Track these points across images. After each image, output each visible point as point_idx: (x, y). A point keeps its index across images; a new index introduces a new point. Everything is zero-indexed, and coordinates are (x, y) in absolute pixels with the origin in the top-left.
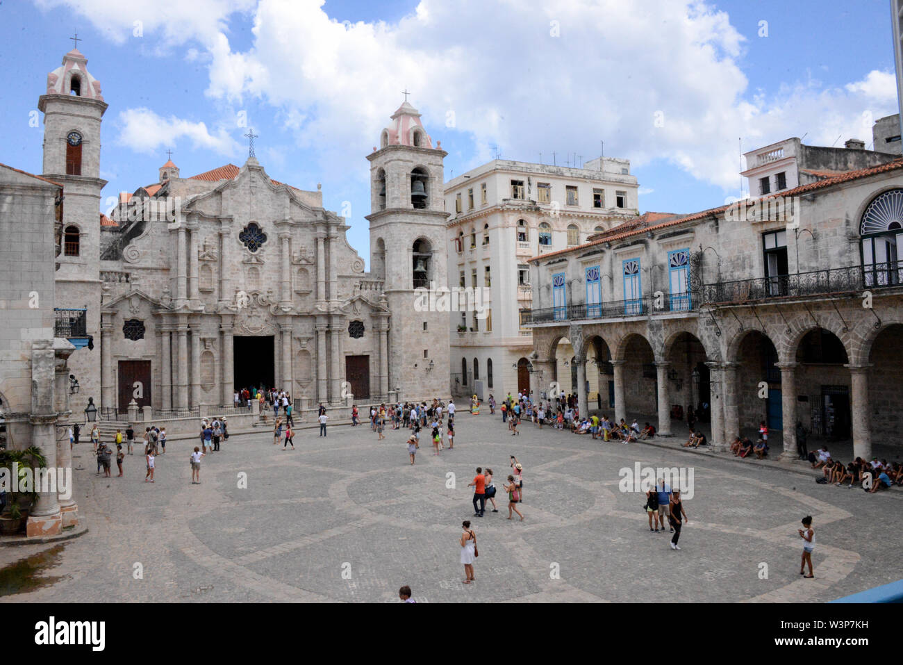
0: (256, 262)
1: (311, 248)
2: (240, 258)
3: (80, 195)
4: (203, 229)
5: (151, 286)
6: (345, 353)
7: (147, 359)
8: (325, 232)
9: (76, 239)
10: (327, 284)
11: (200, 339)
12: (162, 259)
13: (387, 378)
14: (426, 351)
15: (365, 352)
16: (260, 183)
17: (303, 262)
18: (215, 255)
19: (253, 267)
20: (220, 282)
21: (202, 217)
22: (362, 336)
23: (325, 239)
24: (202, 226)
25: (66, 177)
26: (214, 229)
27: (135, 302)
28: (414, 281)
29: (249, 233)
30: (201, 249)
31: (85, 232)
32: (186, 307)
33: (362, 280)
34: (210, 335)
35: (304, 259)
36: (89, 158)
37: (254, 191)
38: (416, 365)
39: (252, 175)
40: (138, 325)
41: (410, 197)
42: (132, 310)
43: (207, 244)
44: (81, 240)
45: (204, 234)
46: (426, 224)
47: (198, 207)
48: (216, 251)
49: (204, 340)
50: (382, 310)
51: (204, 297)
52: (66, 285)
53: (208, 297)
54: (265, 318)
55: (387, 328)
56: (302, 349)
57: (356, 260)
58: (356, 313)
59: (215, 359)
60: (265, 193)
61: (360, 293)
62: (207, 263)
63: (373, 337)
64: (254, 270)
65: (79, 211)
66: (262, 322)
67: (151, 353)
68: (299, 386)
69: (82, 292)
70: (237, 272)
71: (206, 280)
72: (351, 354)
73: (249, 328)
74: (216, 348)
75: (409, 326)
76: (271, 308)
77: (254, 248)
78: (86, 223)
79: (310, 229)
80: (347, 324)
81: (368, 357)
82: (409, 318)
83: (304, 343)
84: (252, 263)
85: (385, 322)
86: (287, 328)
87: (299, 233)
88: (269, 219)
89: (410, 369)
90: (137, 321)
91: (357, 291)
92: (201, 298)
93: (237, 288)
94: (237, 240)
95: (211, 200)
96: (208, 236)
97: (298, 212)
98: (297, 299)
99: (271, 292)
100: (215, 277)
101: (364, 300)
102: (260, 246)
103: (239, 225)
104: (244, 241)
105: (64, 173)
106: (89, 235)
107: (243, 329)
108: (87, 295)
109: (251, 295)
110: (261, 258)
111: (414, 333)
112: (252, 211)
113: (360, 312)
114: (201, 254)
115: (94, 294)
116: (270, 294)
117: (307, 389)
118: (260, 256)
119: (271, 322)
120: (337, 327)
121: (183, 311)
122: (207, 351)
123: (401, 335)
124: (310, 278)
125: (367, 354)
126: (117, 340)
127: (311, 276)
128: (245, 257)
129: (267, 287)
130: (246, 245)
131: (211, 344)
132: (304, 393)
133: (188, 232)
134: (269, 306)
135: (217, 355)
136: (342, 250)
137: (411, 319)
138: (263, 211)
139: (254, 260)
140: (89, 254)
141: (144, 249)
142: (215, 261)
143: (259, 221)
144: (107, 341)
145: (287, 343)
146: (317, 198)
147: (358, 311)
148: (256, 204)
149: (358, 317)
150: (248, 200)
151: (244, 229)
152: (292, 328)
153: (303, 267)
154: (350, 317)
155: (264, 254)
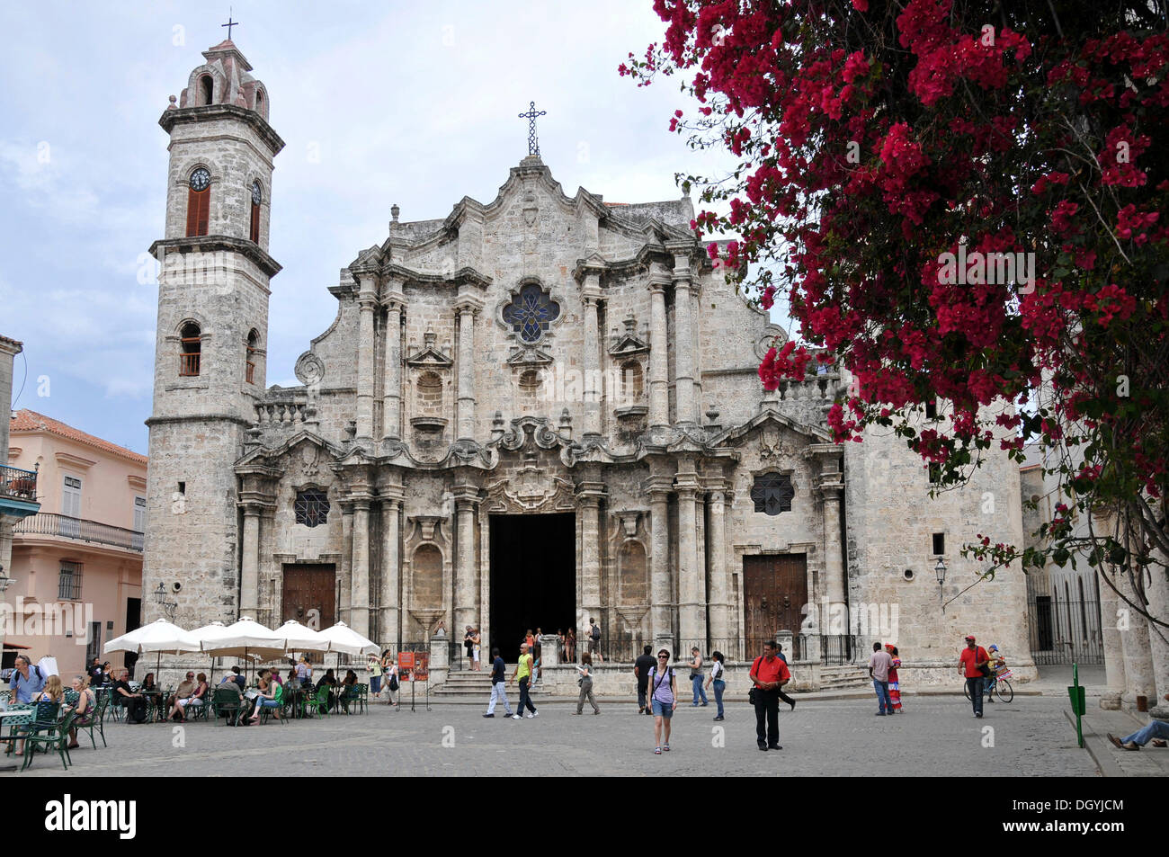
0: (535, 359)
1: (644, 316)
2: (503, 356)
4: (424, 305)
6: (737, 548)
7: (331, 561)
8: (667, 274)
9: (197, 347)
14: (938, 539)
15: (791, 545)
16: (544, 200)
17: (630, 349)
18: (447, 353)
19: (529, 371)
20: (456, 405)
21: (414, 282)
22: (789, 508)
23: (665, 287)
24: (422, 299)
25: (177, 241)
26: (448, 303)
27: (308, 455)
29: (524, 303)
30: (419, 342)
31: (208, 331)
32: (358, 452)
34: (433, 512)
35: (628, 342)
36: (219, 206)
37: (531, 219)
38: (909, 573)
39: (528, 188)
40: (318, 497)
42: (305, 470)
43: (430, 332)
44: (203, 346)
45: (426, 316)
47: (397, 260)
48: (447, 344)
49: (419, 522)
50: (822, 441)
51: (424, 437)
52: (176, 428)
53: (434, 437)
54: (554, 476)
55: (838, 483)
56: (629, 539)
57: (767, 333)
58: (766, 454)
59: (444, 562)
60: (556, 219)
61: (774, 407)
62: (432, 370)
63: (811, 509)
64: (530, 379)
65: (202, 298)
66: (548, 484)
67: (337, 550)
68: (623, 622)
69: (198, 437)
70: (496, 385)
71: (434, 403)
72: (757, 552)
73: (519, 498)
74: (446, 538)
75: (885, 473)
76: (563, 454)
77: (531, 332)
78: (210, 317)
79: (642, 274)
80: (746, 481)
81: (802, 557)
82: (885, 455)
83: (630, 524)
84: (526, 364)
85: (831, 470)
86: (586, 492)
87: (622, 288)
88: (564, 269)
89: (892, 581)
90: (315, 490)
91: (766, 403)
92: (417, 440)
93: (498, 415)
94: (497, 320)
95: (444, 248)
96: (436, 317)
97: (622, 244)
98: (620, 429)
99: (569, 420)
100: (447, 396)
101: (782, 421)
102: (546, 327)
103: (502, 290)
104: (513, 322)
105: (184, 235)
106: (214, 338)
107: (507, 499)
108: (206, 441)
109: (520, 427)
110: (547, 351)
111: (900, 490)
112: (529, 259)
113: (777, 452)
114: (413, 353)
115: (218, 439)
116: (565, 424)
117: (639, 630)
118: (544, 346)
119: (564, 482)
120: (690, 483)
121: (353, 460)
122: (427, 545)
123: (865, 498)
124: (644, 381)
125: (801, 551)
126: (280, 525)
127: (645, 378)
128: (514, 353)
129: (561, 409)
130: (517, 329)
131: (432, 530)
132: (634, 638)
133: (381, 313)
134: (557, 448)
135: (446, 553)
136: (729, 313)
137: (890, 456)
138: (550, 256)
139: (530, 356)
140: (213, 369)
141: (328, 357)
142: (449, 366)
143: (542, 277)
144: (251, 525)
145: (590, 527)
146: (679, 213)
147: (771, 449)
148: (536, 244)
149: (775, 464)
150: (519, 238)
151: (513, 296)
152: (600, 493)
153: (630, 359)
154: (751, 461)
155: (553, 342)
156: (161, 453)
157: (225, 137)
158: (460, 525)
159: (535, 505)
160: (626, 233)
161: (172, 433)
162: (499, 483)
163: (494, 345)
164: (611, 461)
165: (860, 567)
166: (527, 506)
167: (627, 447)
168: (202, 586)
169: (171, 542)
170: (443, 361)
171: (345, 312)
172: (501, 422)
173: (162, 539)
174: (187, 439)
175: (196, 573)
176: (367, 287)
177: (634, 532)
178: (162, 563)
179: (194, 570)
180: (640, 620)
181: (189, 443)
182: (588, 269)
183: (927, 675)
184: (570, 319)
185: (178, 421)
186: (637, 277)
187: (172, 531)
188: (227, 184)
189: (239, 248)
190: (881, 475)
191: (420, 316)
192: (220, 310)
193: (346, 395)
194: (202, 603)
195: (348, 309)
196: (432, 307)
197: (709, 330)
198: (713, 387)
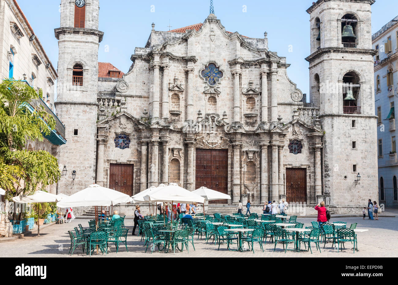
0: (214, 92)
1: (256, 81)
2: (202, 90)
3: (84, 42)
4: (173, 67)
5: (135, 109)
6: (284, 165)
7: (132, 163)
8: (268, 68)
9: (81, 73)
10: (270, 109)
11: (169, 149)
12: (143, 89)
13: (321, 187)
14: (355, 166)
15: (302, 165)
16: (218, 32)
17: (251, 92)
18: (182, 87)
19: (212, 96)
20: (186, 107)
21: (173, 58)
22: (300, 152)
23: (268, 73)
24: (172, 64)
25: (74, 29)
26: (182, 67)
27: (123, 120)
28: (344, 108)
29: (209, 70)
30: (172, 81)
31: (86, 68)
32: (158, 123)
33: (300, 107)
34: (177, 146)
35: (251, 90)
36: (90, 16)
37: (213, 39)
38: (346, 177)
39: (212, 27)
40: (125, 137)
41: (340, 38)
42: (121, 126)
43: (176, 78)
44: (84, 74)
45: (174, 71)
46: (354, 61)
47: (169, 49)
48: (183, 83)
49: (172, 150)
50: (316, 131)
51: (173, 118)
52: (73, 106)
53: (177, 118)
54: (221, 135)
55: (320, 146)
56: (249, 160)
57: (295, 91)
58: (294, 133)
59: (181, 165)
60: (222, 40)
61: (298, 117)
62: (176, 92)
63: (309, 153)
64: (213, 99)
65: (83, 54)
66: (219, 138)
67: (134, 159)
68: (247, 190)
69: (84, 111)
70: (199, 100)
71: (175, 105)
72: (291, 167)
73: (208, 143)
74: (181, 156)
75: (339, 144)
76: (225, 128)
77: (212, 81)
78: (87, 62)
79: (256, 66)
80: (287, 142)
81: (305, 169)
82: (339, 138)
83: (251, 155)
84: (211, 93)
85: (319, 141)
86: (237, 143)
87: (247, 70)
88: (225, 60)
89: (340, 179)
90: (124, 134)
91: (295, 116)
92: (171, 119)
93: (199, 112)
94: (199, 76)
95: (180, 45)
96: (177, 72)
97: (247, 53)
98: (246, 121)
99: (226, 115)
100: (182, 103)
101: (302, 123)
102: (218, 80)
103: (201, 65)
104: (205, 77)
105: (73, 26)
106: (90, 71)
107: (203, 143)
108: (87, 113)
109: (210, 117)
110: (218, 89)
111: (343, 150)
112: (212, 54)
113: (298, 133)
114: (171, 86)
115: (92, 113)
116: (225, 117)
117: (253, 192)
118: (217, 88)
119: (225, 138)
120: (277, 143)
121: (156, 126)
122: (174, 159)
123: (332, 151)
124: (256, 105)
125: (305, 167)
126: (109, 147)
127: (257, 103)
128: (206, 89)
129: (223, 112)
130: (206, 80)
131: (177, 153)
132: (251, 195)
133: (162, 69)
134: (223, 126)
135: (182, 162)
136: (283, 83)
137: (341, 138)
138: (220, 54)
139: (212, 91)
140: (89, 84)
141: (130, 82)
142: (183, 91)
143: (217, 62)
144: (101, 147)
145: (237, 155)
146: (263, 43)
147: (297, 132)
148: (215, 49)
149: (297, 137)
150: (208, 46)
151: (205, 67)
152: (240, 143)
153: (250, 96)
154: (290, 136)
155: (221, 86)
156: (66, 116)
158: (189, 152)
159: (214, 146)
160: (249, 50)
161: (71, 108)
162: (201, 137)
163: (198, 85)
164: (245, 133)
165: (330, 174)
166: (211, 146)
167: (248, 127)
168: (86, 172)
169: (71, 154)
170: (181, 89)
171: (138, 65)
172: (201, 114)
173: (67, 152)
174: (78, 112)
175: (83, 167)
176: (157, 59)
177: (252, 158)
178: (67, 162)
179: (82, 166)
180: (253, 189)
181: (79, 114)
182: (238, 62)
183: (351, 210)
184: (227, 79)
185: (75, 104)
186: (254, 67)
187: (71, 149)
188: (93, 7)
189: (99, 34)
190: (338, 144)
192: (92, 60)
193: (139, 98)
194: (86, 179)
195: (139, 64)
196: (176, 68)
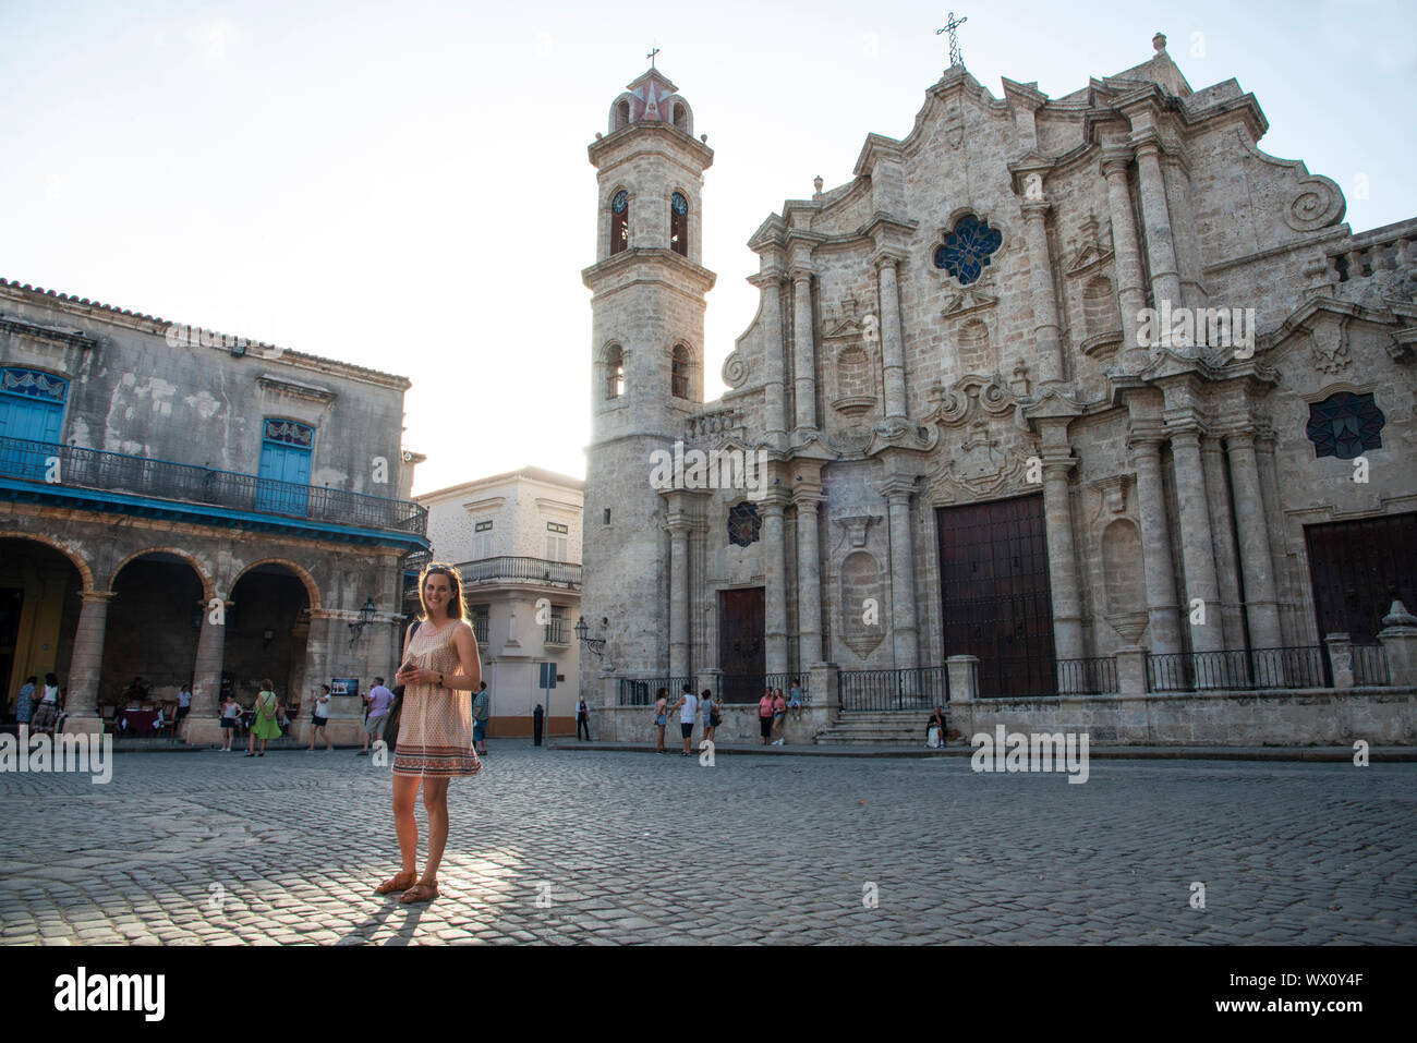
0: (974, 305)
1: (1107, 213)
3: (621, 288)
6: (1292, 516)
7: (761, 583)
10: (1150, 292)
11: (834, 524)
17: (1093, 259)
18: (867, 319)
19: (967, 318)
20: (884, 379)
22: (1377, 444)
23: (1125, 165)
24: (839, 264)
29: (956, 240)
31: (625, 348)
33: (1337, 248)
34: (863, 511)
35: (1089, 251)
39: (949, 106)
40: (748, 512)
43: (848, 299)
44: (624, 363)
45: (843, 283)
47: (801, 225)
49: (846, 526)
51: (848, 423)
52: (602, 454)
53: (861, 421)
54: (1011, 445)
56: (1115, 517)
60: (987, 131)
61: (1328, 293)
62: (854, 341)
65: (621, 316)
66: (1002, 459)
69: (620, 460)
70: (932, 348)
72: (1327, 518)
73: (968, 481)
74: (881, 542)
77: (971, 273)
78: (629, 334)
80: (1297, 412)
83: (1115, 497)
84: (966, 312)
90: (745, 505)
91: (1313, 289)
92: (840, 426)
93: (937, 381)
94: (927, 269)
96: (856, 282)
98: (1091, 370)
102: (987, 262)
103: (931, 232)
104: (946, 266)
107: (954, 485)
108: (628, 463)
109: (961, 391)
110: (989, 291)
112: (958, 187)
114: (829, 327)
115: (639, 458)
116: (1021, 377)
118: (985, 286)
122: (857, 552)
124: (1115, 298)
125: (1404, 507)
126: (713, 547)
127: (1116, 293)
128: (950, 301)
129: (1013, 361)
130: (952, 273)
131: (863, 533)
135: (883, 561)
138: (985, 176)
139: (968, 302)
140: (633, 387)
141: (751, 354)
143: (976, 204)
144: (678, 549)
147: (1331, 356)
148: (967, 167)
149: (1341, 379)
151: (945, 236)
153: (1093, 273)
154: (1300, 381)
155: (998, 277)
157: (638, 154)
159: (989, 488)
161: (600, 459)
162: (942, 465)
163: (927, 299)
164: (1080, 413)
166: (977, 489)
168: (626, 619)
170: (864, 328)
172: (941, 390)
175: (621, 606)
176: (770, 262)
177: (1120, 507)
178: (593, 597)
179: (618, 603)
180: (1140, 633)
184: (1015, 246)
185: (603, 446)
188: (642, 198)
191: (837, 284)
194: (627, 639)
196: (850, 271)
197: (1208, 210)
198: (1225, 286)
